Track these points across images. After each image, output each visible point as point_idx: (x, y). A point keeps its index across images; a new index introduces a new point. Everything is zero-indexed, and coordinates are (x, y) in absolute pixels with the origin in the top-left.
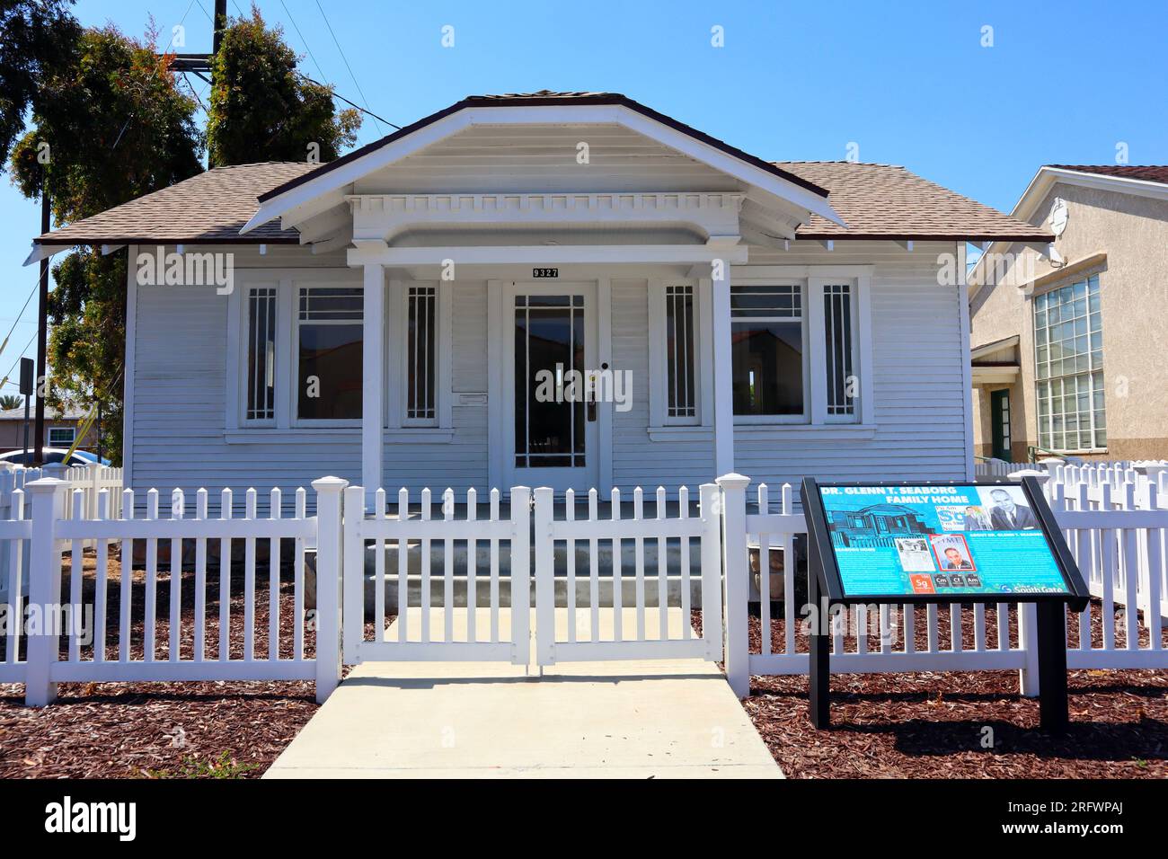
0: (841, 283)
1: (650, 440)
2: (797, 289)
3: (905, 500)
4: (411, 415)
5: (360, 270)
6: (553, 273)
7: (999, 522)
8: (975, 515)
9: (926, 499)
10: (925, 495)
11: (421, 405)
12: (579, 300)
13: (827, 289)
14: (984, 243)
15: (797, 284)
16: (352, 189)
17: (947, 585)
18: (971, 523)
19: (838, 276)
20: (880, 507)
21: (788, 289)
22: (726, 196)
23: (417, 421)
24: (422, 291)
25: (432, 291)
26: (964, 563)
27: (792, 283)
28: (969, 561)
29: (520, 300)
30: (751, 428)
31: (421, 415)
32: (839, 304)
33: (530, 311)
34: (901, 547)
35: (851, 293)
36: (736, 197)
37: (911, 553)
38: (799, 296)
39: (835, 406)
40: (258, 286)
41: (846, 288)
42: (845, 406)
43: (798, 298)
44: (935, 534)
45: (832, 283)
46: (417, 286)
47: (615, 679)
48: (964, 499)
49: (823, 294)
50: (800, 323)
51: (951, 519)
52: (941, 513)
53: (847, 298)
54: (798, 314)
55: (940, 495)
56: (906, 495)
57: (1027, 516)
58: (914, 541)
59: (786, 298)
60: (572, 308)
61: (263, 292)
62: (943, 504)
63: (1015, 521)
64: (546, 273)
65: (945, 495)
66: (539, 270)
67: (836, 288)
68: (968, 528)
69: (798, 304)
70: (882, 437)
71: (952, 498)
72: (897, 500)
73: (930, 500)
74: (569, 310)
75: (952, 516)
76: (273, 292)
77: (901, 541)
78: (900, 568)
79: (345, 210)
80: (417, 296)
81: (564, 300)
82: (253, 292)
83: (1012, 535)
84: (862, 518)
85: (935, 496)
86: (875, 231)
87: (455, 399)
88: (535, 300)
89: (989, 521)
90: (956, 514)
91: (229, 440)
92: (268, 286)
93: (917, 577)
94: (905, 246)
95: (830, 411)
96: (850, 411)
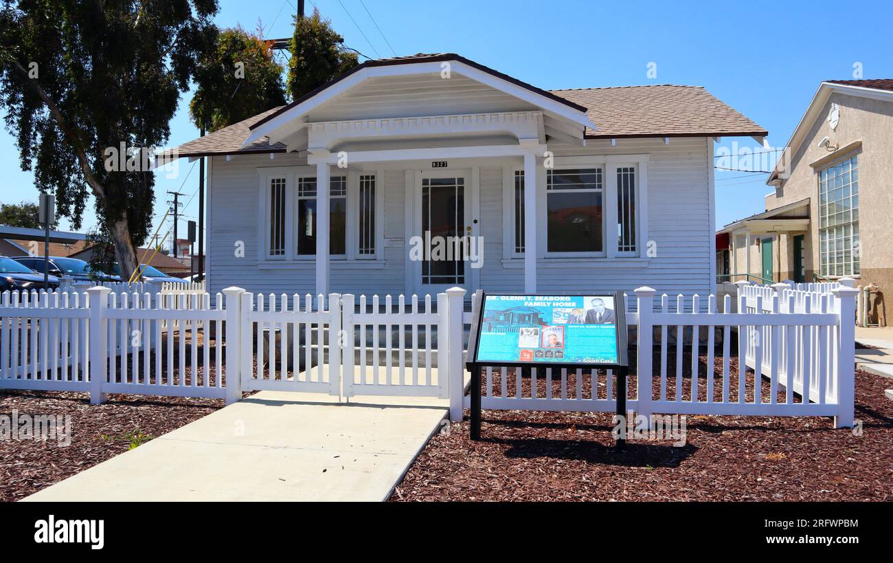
0: (629, 166)
1: (503, 268)
2: (599, 170)
3: (536, 304)
4: (361, 252)
5: (315, 167)
6: (444, 164)
7: (591, 319)
8: (577, 314)
9: (549, 304)
10: (549, 302)
11: (367, 246)
12: (461, 181)
13: (619, 170)
14: (718, 138)
15: (599, 167)
16: (307, 119)
17: (542, 356)
18: (572, 319)
19: (626, 162)
20: (519, 308)
21: (593, 170)
22: (529, 113)
23: (364, 256)
24: (367, 177)
25: (373, 177)
26: (558, 343)
27: (596, 167)
28: (562, 342)
29: (425, 182)
30: (567, 260)
31: (367, 252)
32: (627, 179)
33: (432, 188)
34: (522, 333)
35: (635, 173)
36: (535, 114)
37: (527, 337)
38: (601, 175)
39: (624, 246)
40: (276, 178)
41: (632, 170)
42: (630, 246)
43: (600, 177)
44: (547, 326)
45: (622, 167)
46: (365, 175)
47: (383, 407)
48: (574, 304)
49: (616, 173)
50: (601, 193)
51: (560, 316)
52: (556, 313)
53: (632, 176)
54: (600, 187)
55: (559, 301)
56: (537, 301)
57: (609, 316)
58: (531, 329)
59: (592, 177)
60: (457, 186)
61: (278, 181)
62: (559, 307)
63: (600, 318)
64: (440, 164)
65: (562, 301)
66: (436, 163)
67: (626, 170)
68: (568, 323)
69: (600, 180)
70: (653, 266)
71: (566, 303)
72: (531, 304)
73: (551, 305)
74: (455, 187)
75: (562, 314)
76: (284, 181)
77: (524, 329)
78: (516, 346)
79: (305, 132)
80: (364, 181)
81: (452, 181)
82: (273, 181)
83: (596, 327)
84: (505, 315)
85: (556, 302)
86: (647, 132)
87: (386, 243)
88: (435, 182)
89: (584, 318)
90: (565, 313)
91: (260, 267)
92: (281, 177)
93: (525, 351)
94: (664, 141)
95: (620, 249)
96: (633, 249)
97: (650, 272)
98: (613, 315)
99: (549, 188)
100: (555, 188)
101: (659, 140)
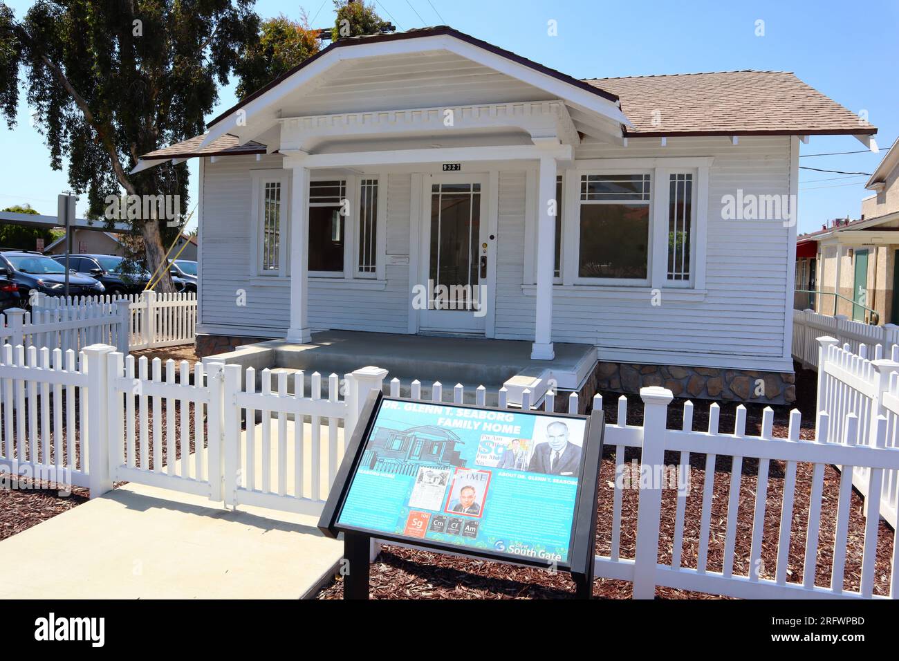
0: (685, 172)
1: (523, 294)
2: (648, 177)
3: (457, 424)
4: (361, 269)
6: (456, 167)
8: (518, 449)
9: (476, 425)
10: (477, 420)
11: (367, 263)
12: (477, 187)
13: (673, 177)
14: (806, 137)
15: (647, 173)
16: (281, 114)
17: (441, 530)
19: (681, 166)
20: (428, 429)
21: (640, 177)
22: (546, 103)
23: (364, 274)
24: (369, 182)
25: (376, 182)
26: (473, 506)
27: (643, 173)
28: (480, 505)
29: (435, 188)
31: (367, 270)
32: (682, 190)
33: (443, 195)
34: (421, 478)
35: (693, 181)
36: (554, 104)
37: (427, 486)
38: (649, 183)
39: (674, 274)
40: (270, 181)
41: (689, 176)
42: (683, 274)
43: (647, 185)
44: (464, 468)
45: (677, 172)
46: (366, 179)
48: (517, 429)
49: (669, 181)
50: (648, 205)
51: (490, 451)
52: (483, 444)
53: (689, 185)
54: (647, 197)
55: (494, 422)
56: (459, 419)
57: (572, 459)
58: (437, 472)
59: (635, 185)
60: (472, 193)
61: (273, 185)
62: (492, 433)
63: (556, 462)
64: (452, 167)
65: (499, 422)
66: (447, 165)
67: (681, 177)
68: (500, 466)
69: (647, 190)
70: (712, 300)
71: (505, 427)
72: (448, 424)
73: (480, 427)
74: (470, 195)
75: (493, 448)
76: (279, 185)
77: (425, 470)
78: (406, 501)
80: (366, 186)
81: (466, 188)
82: (267, 185)
83: (544, 479)
84: (403, 439)
85: (489, 422)
86: (709, 128)
87: (389, 260)
88: (446, 188)
89: (527, 460)
90: (499, 446)
91: (252, 283)
92: (276, 181)
93: (417, 515)
94: (732, 141)
95: (670, 277)
96: (687, 278)
97: (706, 307)
98: (578, 459)
99: (583, 197)
100: (591, 197)
101: (727, 138)
